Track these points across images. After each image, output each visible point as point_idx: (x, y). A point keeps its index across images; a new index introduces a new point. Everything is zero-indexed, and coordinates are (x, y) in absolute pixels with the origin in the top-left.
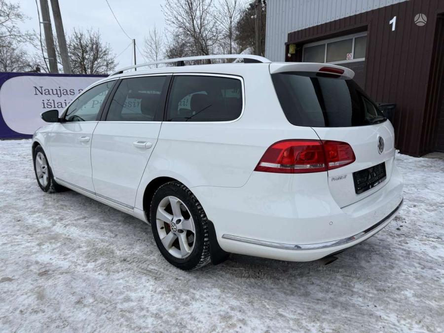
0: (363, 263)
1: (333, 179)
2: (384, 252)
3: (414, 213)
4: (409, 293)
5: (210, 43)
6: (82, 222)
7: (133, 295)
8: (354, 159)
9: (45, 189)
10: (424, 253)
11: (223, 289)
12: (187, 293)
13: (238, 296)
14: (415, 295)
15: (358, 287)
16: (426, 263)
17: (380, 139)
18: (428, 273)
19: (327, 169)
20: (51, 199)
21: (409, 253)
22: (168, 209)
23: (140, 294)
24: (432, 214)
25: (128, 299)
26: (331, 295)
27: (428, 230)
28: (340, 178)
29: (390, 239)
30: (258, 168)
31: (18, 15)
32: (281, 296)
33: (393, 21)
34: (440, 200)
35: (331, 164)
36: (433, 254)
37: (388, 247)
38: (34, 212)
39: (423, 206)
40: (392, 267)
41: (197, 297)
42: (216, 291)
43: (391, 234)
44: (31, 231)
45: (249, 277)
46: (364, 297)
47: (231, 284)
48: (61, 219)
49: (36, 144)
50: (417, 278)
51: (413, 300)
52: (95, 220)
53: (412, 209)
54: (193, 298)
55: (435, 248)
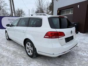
0: (68, 57)
1: (60, 40)
2: (73, 54)
3: (81, 46)
4: (76, 64)
5: (44, 10)
6: (13, 46)
7: (19, 62)
8: (65, 35)
9: (7, 39)
10: (81, 55)
11: (38, 61)
12: (30, 62)
13: (40, 63)
14: (78, 64)
15: (66, 62)
16: (81, 57)
17: (71, 31)
18: (81, 59)
19: (58, 38)
20: (8, 42)
21: (78, 54)
22: (28, 45)
23: (21, 62)
24: (85, 46)
25: (18, 63)
26: (60, 63)
27: (83, 49)
28: (62, 39)
29: (75, 51)
30: (44, 37)
31: (7, 5)
32: (49, 63)
33: (78, 6)
34: (87, 43)
35: (59, 37)
36: (83, 55)
37: (74, 53)
38: (4, 44)
39: (83, 44)
40: (74, 58)
41: (32, 63)
42: (36, 62)
43: (75, 50)
44: (3, 48)
45: (43, 59)
46: (67, 64)
47: (40, 60)
48: (9, 46)
49: (6, 31)
50: (79, 60)
51: (77, 65)
52: (16, 46)
53: (81, 45)
54: (31, 63)
55: (84, 53)
